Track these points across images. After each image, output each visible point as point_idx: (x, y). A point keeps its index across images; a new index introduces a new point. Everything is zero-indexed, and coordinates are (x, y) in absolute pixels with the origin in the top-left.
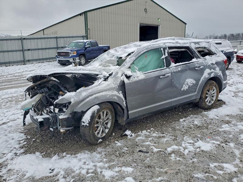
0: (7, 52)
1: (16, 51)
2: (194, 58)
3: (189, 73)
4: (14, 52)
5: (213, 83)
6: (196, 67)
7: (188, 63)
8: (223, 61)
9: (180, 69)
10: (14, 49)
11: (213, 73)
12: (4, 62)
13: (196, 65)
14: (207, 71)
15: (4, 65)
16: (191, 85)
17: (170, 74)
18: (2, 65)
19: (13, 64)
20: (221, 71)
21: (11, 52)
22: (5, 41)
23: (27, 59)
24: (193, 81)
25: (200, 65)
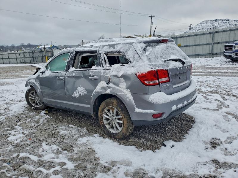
0: (199, 46)
1: (206, 44)
2: (94, 66)
3: (83, 80)
4: (204, 46)
5: (113, 103)
6: (90, 76)
7: (84, 70)
8: (136, 74)
9: (74, 74)
10: (205, 43)
11: (111, 89)
12: (195, 54)
13: (90, 74)
14: (103, 84)
15: (195, 57)
16: (82, 94)
17: (63, 77)
18: (193, 57)
19: (201, 57)
20: (129, 90)
21: (202, 46)
22: (199, 36)
23: (215, 52)
24: (84, 91)
25: (94, 75)
